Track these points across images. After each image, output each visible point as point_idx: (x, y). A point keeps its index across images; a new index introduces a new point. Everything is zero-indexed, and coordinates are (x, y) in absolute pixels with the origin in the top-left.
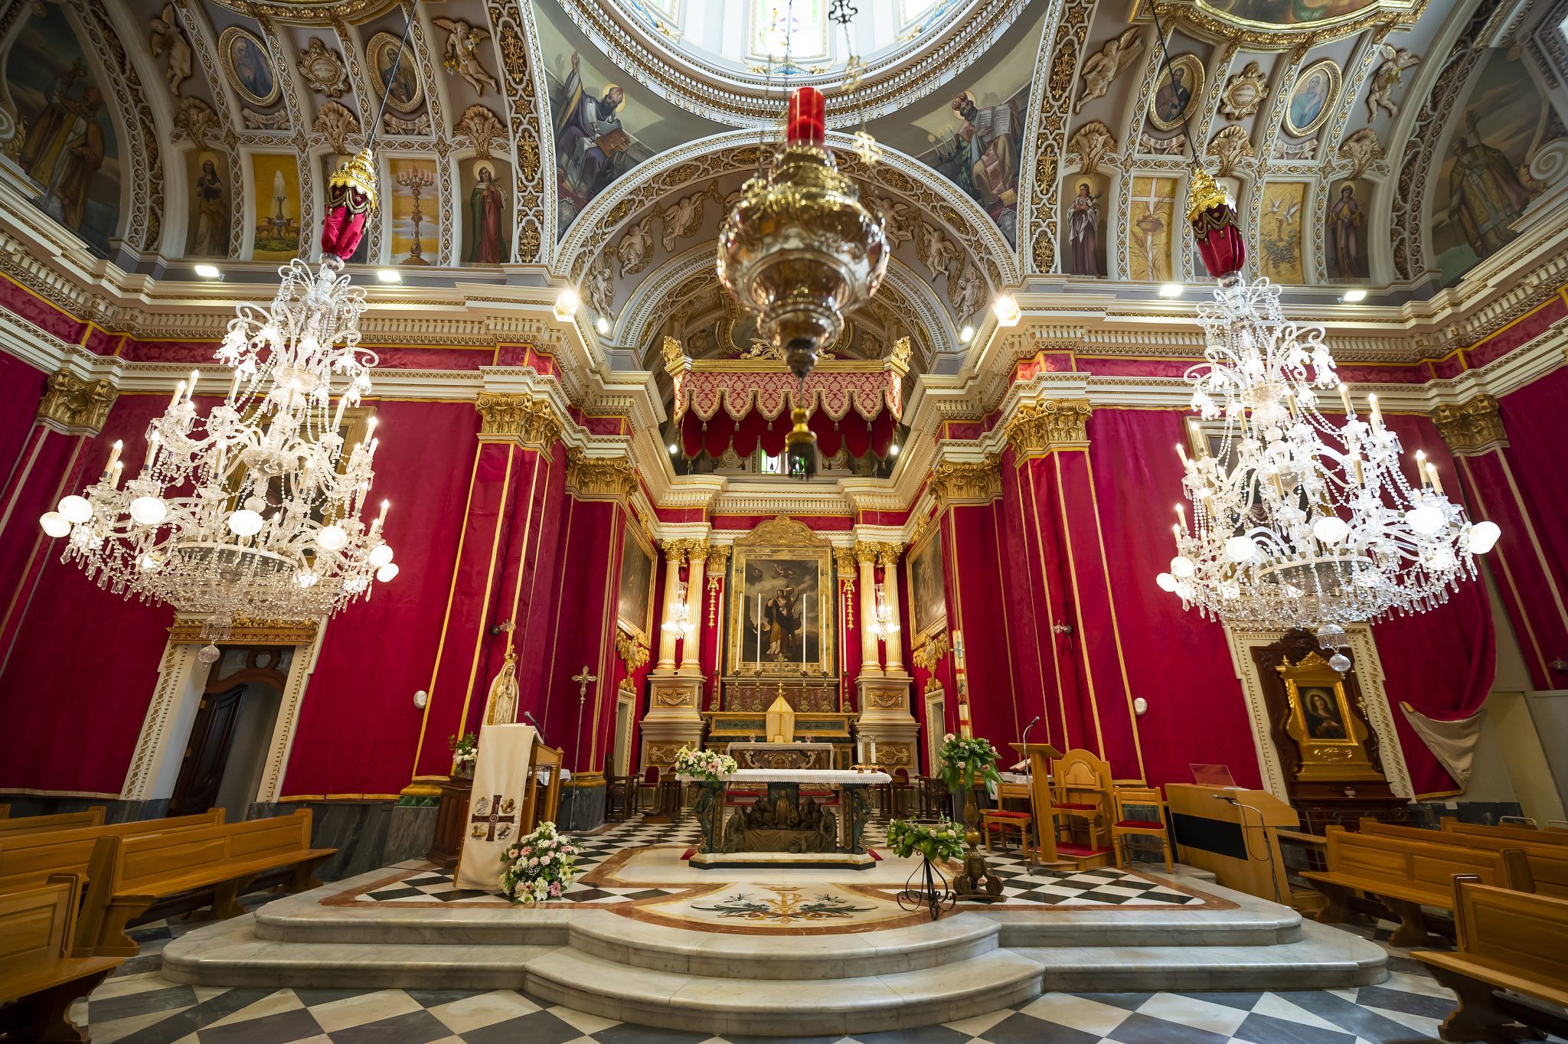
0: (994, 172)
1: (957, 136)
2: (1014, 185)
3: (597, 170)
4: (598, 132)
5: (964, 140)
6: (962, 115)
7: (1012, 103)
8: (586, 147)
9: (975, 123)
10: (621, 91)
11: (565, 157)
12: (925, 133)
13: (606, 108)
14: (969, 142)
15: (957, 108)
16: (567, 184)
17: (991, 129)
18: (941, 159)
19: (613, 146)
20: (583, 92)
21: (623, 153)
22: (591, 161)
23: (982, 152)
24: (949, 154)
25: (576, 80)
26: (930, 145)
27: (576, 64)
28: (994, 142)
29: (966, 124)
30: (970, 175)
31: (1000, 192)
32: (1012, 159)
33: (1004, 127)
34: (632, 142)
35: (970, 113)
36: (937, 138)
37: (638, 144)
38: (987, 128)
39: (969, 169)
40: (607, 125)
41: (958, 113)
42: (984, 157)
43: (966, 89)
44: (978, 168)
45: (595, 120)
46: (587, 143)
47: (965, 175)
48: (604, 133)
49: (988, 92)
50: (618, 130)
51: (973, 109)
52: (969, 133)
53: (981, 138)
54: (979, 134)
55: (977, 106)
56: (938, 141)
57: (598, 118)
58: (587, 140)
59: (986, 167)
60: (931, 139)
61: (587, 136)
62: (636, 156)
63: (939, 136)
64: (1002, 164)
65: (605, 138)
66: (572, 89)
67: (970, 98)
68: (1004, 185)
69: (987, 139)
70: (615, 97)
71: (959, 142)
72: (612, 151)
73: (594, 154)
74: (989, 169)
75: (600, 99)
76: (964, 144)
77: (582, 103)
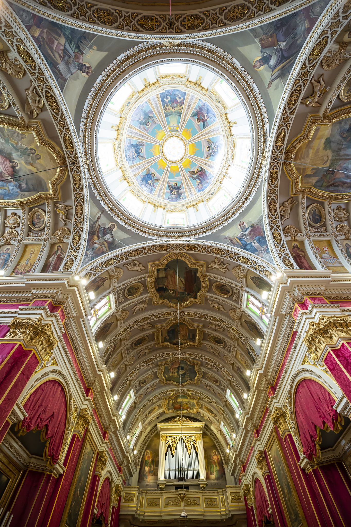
0: (53, 43)
1: (82, 54)
2: (37, 40)
3: (284, 28)
4: (274, 49)
5: (78, 53)
6: (85, 65)
7: (65, 80)
8: (284, 43)
9: (77, 63)
10: (254, 66)
11: (299, 42)
12: (99, 49)
13: (265, 60)
14: (74, 53)
15: (89, 68)
16: (307, 25)
17: (67, 64)
18: (85, 38)
19: (270, 40)
20: (273, 71)
21: (266, 34)
22: (286, 34)
23: (65, 50)
24: (81, 42)
25: (273, 77)
26: (94, 44)
27: (270, 84)
28: (62, 58)
29: (81, 61)
30: (65, 35)
31: (42, 32)
32: (47, 52)
33: (62, 67)
34: (258, 39)
35: (81, 67)
36: (92, 49)
37: (256, 37)
38: (70, 63)
39: (67, 38)
40: (268, 52)
41: (87, 65)
42: (62, 48)
43: (89, 78)
44: (63, 40)
45: (273, 56)
46: (283, 45)
47: (67, 33)
48: (271, 48)
49: (78, 80)
50: (263, 47)
51: (81, 69)
52: (77, 57)
53: (70, 57)
54: (72, 59)
55: (80, 72)
56: (91, 47)
57: (271, 56)
58: (282, 47)
59: (59, 43)
60: (95, 47)
61: (281, 49)
62: (260, 30)
63: (91, 50)
64: (51, 49)
65: (273, 45)
66: (277, 74)
67: (85, 74)
68: (43, 37)
69: (66, 58)
70: (258, 64)
71: (80, 50)
72: (271, 36)
73: (282, 38)
74: (56, 43)
75: (266, 65)
76: (76, 50)
77: (276, 66)
